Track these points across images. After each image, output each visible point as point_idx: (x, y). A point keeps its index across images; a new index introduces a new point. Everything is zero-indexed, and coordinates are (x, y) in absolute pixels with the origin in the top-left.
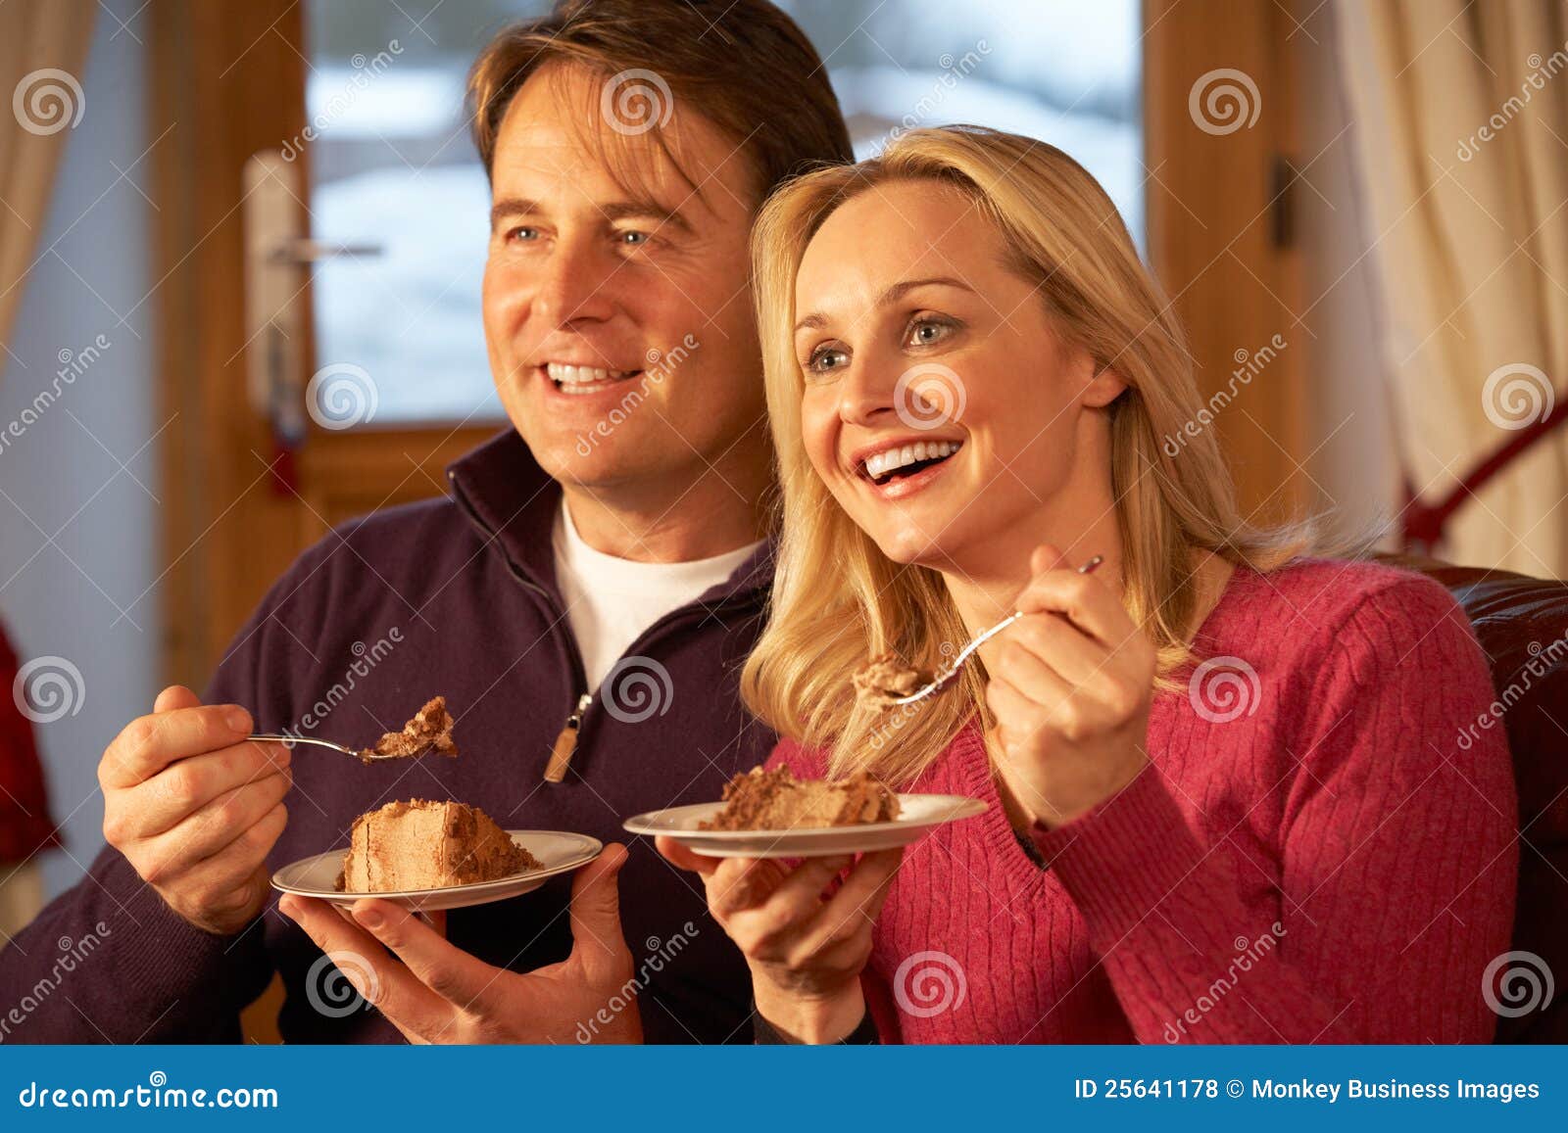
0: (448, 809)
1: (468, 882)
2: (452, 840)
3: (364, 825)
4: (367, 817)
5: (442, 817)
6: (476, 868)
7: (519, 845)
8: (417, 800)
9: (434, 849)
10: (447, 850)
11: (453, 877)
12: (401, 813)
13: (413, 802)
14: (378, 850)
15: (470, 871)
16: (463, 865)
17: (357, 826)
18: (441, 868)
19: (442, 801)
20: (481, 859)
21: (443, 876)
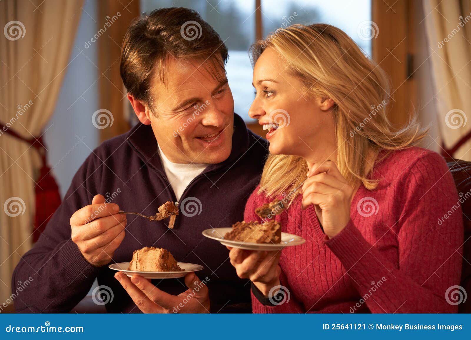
0: (161, 250)
1: (164, 271)
2: (162, 259)
4: (138, 251)
5: (159, 253)
6: (167, 268)
7: (179, 266)
8: (153, 247)
9: (156, 261)
10: (160, 261)
11: (160, 270)
12: (148, 250)
13: (151, 247)
14: (140, 261)
15: (166, 269)
16: (164, 266)
17: (134, 253)
18: (157, 267)
19: (160, 248)
20: (169, 266)
21: (158, 269)
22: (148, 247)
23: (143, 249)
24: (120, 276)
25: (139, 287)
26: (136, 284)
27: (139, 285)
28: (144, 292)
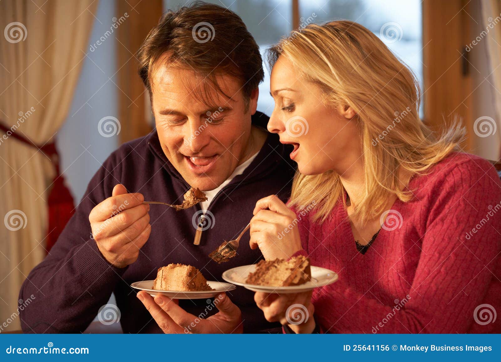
0: (189, 268)
1: (192, 290)
2: (189, 278)
3: (161, 271)
5: (186, 270)
6: (195, 287)
7: (208, 285)
8: (179, 264)
9: (183, 279)
10: (186, 280)
11: (187, 289)
12: (174, 268)
13: (178, 264)
14: (165, 278)
15: (193, 288)
16: (191, 286)
18: (184, 286)
20: (197, 285)
21: (184, 288)
22: (174, 264)
23: (169, 265)
24: (142, 295)
25: (163, 308)
26: (160, 305)
27: (163, 306)
28: (169, 313)
